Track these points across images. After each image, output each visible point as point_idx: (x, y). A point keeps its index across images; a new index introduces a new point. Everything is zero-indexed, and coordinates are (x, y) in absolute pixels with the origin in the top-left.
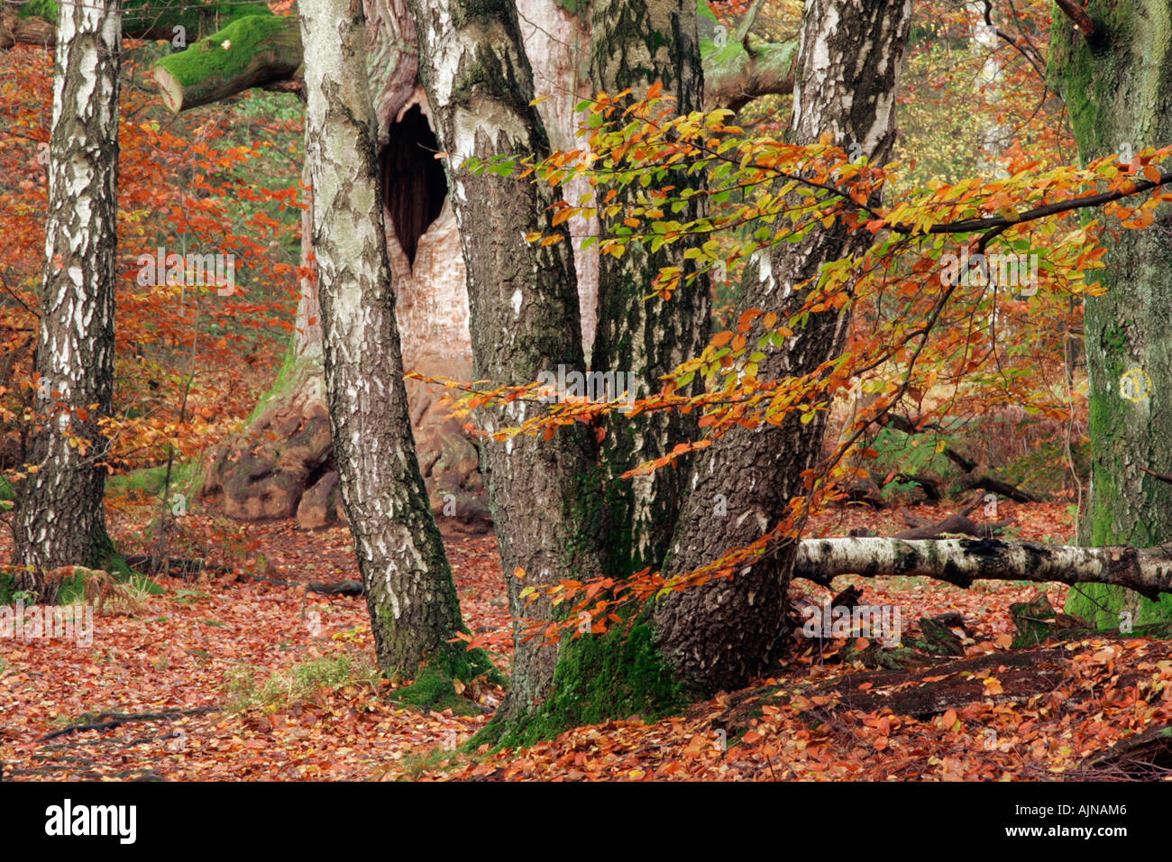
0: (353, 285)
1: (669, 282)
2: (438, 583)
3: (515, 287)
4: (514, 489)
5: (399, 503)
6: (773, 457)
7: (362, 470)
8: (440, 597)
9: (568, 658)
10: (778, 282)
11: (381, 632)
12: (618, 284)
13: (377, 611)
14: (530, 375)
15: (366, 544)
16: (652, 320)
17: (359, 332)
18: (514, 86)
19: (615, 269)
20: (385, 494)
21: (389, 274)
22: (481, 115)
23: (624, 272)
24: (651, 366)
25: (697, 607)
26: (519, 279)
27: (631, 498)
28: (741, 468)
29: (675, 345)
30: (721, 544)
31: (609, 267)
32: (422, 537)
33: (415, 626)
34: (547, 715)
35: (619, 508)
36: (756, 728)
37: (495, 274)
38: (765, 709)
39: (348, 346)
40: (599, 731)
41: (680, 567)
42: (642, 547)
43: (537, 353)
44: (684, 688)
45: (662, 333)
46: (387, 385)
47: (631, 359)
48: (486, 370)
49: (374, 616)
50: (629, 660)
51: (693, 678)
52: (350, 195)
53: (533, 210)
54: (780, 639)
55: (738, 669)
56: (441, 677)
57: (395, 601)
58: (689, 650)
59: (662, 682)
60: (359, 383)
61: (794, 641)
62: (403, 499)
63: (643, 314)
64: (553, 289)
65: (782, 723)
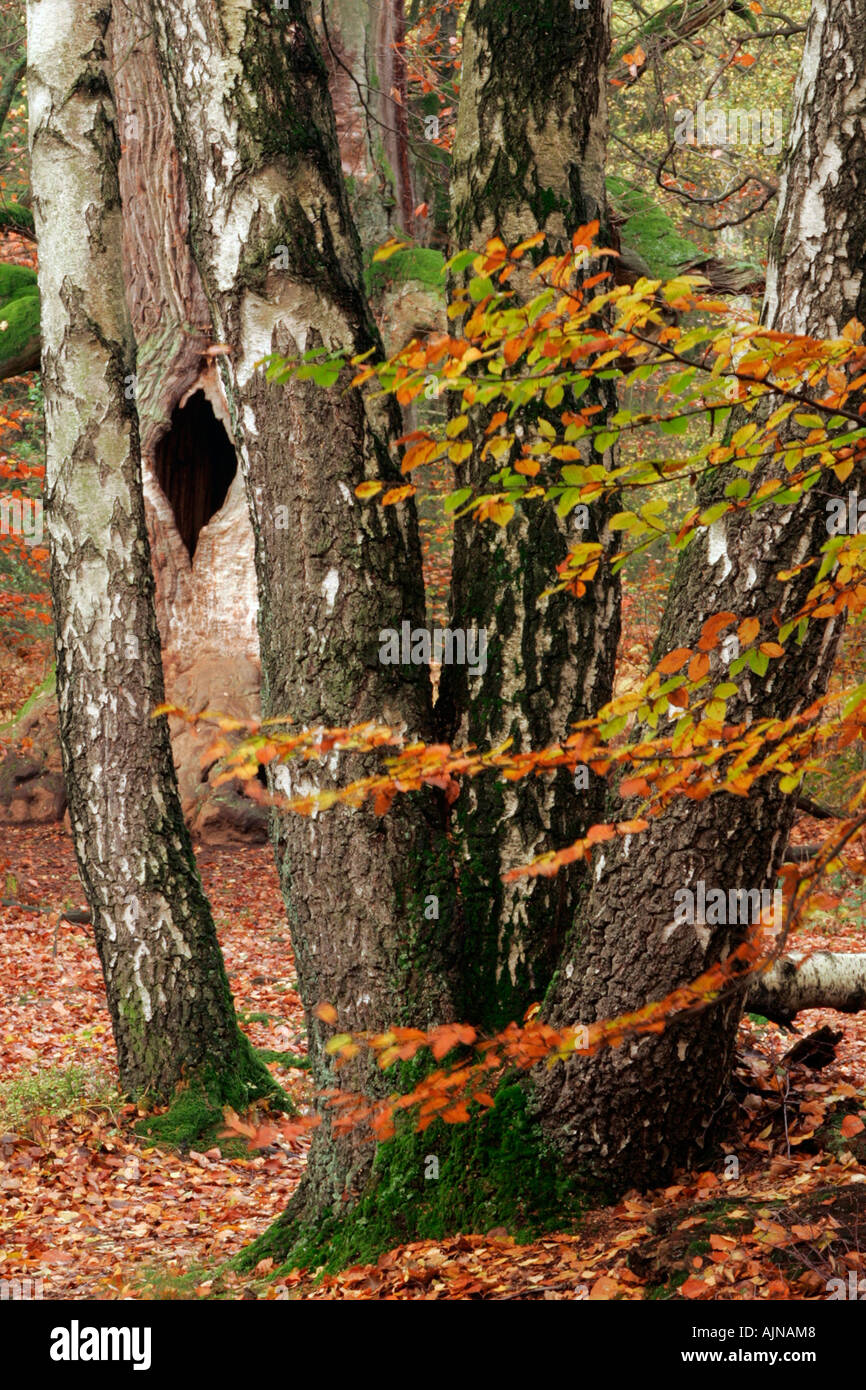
0: (98, 564)
1: (584, 567)
2: (205, 972)
3: (328, 565)
4: (321, 872)
5: (154, 863)
6: (722, 834)
7: (105, 817)
8: (208, 993)
9: (399, 1133)
10: (737, 566)
11: (126, 1039)
12: (483, 565)
13: (121, 1010)
14: (348, 700)
15: (108, 918)
16: (533, 619)
17: (105, 629)
18: (333, 264)
19: (479, 541)
20: (135, 851)
21: (147, 551)
22: (282, 305)
23: (493, 547)
24: (531, 688)
25: (598, 1062)
26: (335, 555)
27: (497, 890)
28: (673, 850)
29: (568, 658)
30: (638, 966)
31: (469, 540)
32: (185, 911)
33: (172, 1033)
34: (363, 1221)
35: (478, 906)
36: (701, 1271)
37: (299, 545)
38: (715, 1240)
39: (89, 648)
40: (445, 1251)
41: (573, 1000)
42: (512, 965)
43: (360, 666)
44: (577, 1187)
45: (549, 639)
46: (140, 702)
47: (501, 678)
48: (281, 691)
49: (117, 1016)
50: (492, 1141)
51: (589, 1171)
52: (95, 442)
53: (358, 450)
54: (722, 1111)
55: (658, 1157)
56: (207, 1103)
57: (145, 997)
58: (584, 1126)
59: (543, 1176)
60: (103, 698)
61: (744, 1115)
62: (159, 858)
63: (520, 611)
64: (386, 571)
65: (744, 1267)
